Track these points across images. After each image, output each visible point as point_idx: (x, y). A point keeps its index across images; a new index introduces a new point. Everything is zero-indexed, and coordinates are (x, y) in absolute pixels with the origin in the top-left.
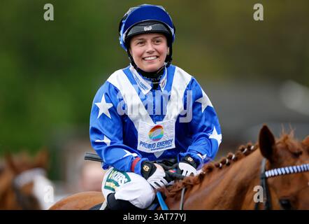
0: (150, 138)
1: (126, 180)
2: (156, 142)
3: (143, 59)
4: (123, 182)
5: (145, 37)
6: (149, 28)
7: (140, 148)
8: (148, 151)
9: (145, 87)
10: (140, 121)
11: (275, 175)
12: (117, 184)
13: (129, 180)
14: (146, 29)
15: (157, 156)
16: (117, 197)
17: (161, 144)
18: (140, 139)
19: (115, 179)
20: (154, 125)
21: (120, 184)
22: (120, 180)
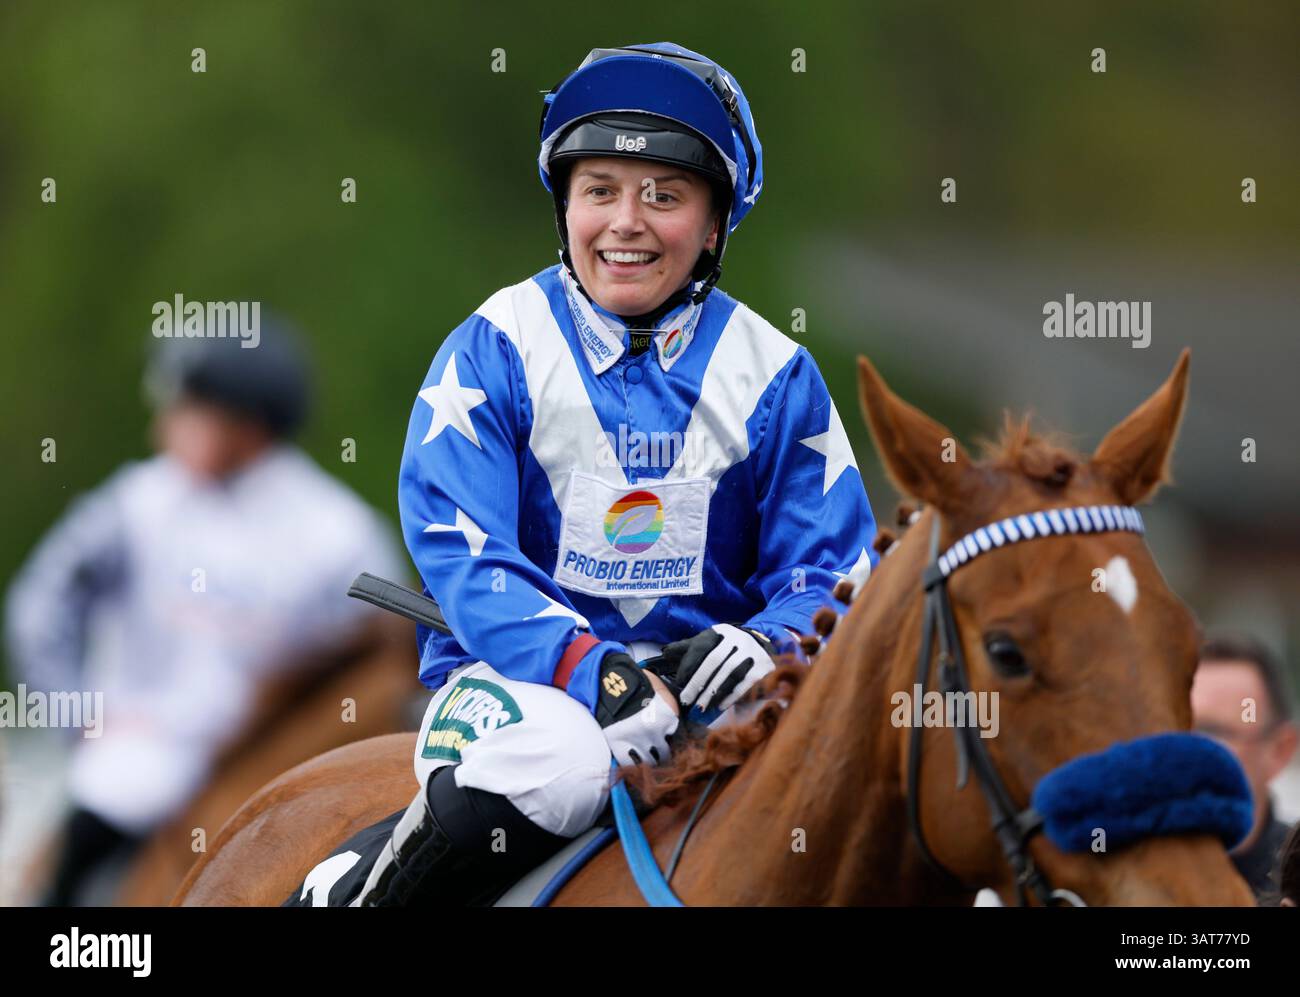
0: (610, 536)
1: (506, 716)
2: (631, 559)
3: (600, 253)
4: (492, 723)
5: (616, 171)
6: (636, 143)
7: (566, 575)
8: (595, 588)
9: (601, 345)
10: (575, 471)
11: (970, 559)
12: (469, 733)
13: (517, 717)
14: (624, 143)
15: (633, 619)
16: (463, 777)
17: (649, 568)
18: (567, 542)
19: (465, 717)
20: (626, 486)
21: (478, 729)
22: (482, 716)
